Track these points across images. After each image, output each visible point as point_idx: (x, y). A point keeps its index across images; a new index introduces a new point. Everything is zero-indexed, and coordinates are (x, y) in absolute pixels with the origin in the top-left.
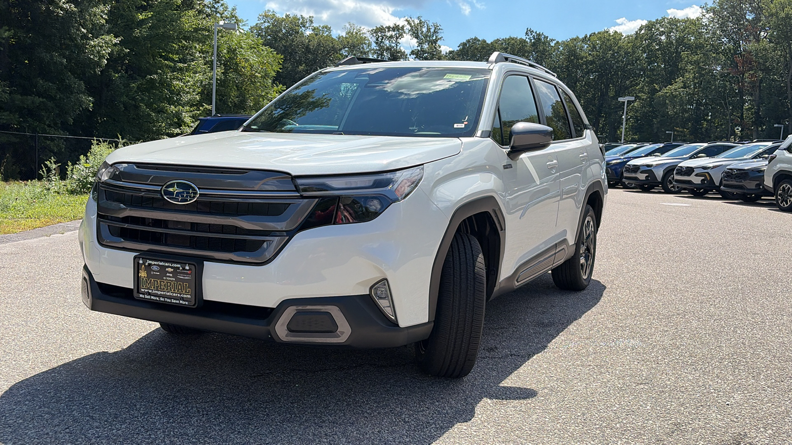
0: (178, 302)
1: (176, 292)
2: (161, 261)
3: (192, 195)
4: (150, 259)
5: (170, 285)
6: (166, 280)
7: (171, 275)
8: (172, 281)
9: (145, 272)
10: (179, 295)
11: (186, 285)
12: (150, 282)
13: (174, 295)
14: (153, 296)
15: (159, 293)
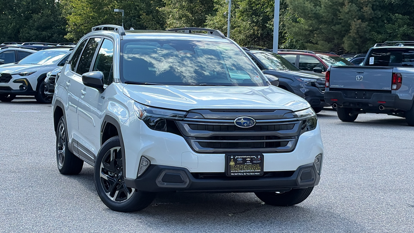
0: (254, 174)
1: (252, 169)
2: (244, 156)
3: (252, 123)
4: (237, 156)
5: (249, 166)
6: (246, 164)
7: (249, 162)
8: (250, 164)
9: (234, 162)
10: (254, 171)
11: (258, 165)
12: (237, 167)
13: (251, 171)
14: (239, 173)
15: (242, 171)
